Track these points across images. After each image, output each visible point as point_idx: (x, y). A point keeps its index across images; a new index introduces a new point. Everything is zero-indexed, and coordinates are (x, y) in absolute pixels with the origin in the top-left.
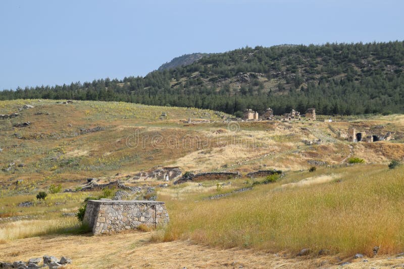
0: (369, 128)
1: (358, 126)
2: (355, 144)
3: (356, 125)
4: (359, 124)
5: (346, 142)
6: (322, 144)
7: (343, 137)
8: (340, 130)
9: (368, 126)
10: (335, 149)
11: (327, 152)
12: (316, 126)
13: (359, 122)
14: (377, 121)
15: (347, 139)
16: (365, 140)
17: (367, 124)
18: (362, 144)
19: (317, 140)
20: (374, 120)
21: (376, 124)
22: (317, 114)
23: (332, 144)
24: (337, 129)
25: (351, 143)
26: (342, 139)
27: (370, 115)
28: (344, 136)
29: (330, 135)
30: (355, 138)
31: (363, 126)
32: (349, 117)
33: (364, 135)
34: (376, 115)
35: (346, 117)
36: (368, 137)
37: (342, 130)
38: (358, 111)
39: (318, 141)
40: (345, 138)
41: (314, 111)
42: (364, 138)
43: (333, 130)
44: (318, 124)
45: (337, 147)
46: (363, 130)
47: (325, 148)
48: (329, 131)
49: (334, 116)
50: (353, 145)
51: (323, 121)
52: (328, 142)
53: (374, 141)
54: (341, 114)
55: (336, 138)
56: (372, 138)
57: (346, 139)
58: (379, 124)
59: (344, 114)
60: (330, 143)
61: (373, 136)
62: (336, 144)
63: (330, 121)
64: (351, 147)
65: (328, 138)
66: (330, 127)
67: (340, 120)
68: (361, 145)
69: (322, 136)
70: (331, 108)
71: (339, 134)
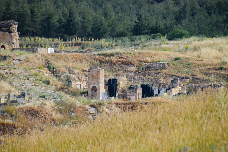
0: (134, 68)
1: (111, 62)
2: (100, 105)
3: (106, 62)
4: (114, 59)
5: (84, 98)
6: (28, 103)
7: (78, 87)
8: (70, 72)
9: (131, 64)
10: (57, 116)
11: (37, 122)
12: (17, 62)
13: (112, 55)
14: (152, 52)
15: (84, 93)
16: (124, 96)
17: (132, 59)
18: (117, 104)
19: (18, 93)
20: (146, 51)
21: (149, 59)
22: (23, 33)
23: (49, 104)
24: (63, 69)
25: (93, 101)
26: (74, 94)
27: (143, 37)
28: (79, 85)
29: (48, 83)
30: (102, 89)
31: (122, 62)
32: (98, 42)
33: (123, 83)
34: (154, 38)
35: (91, 42)
36: (130, 88)
37: (76, 71)
38: (120, 28)
39: (19, 97)
40: (82, 90)
41: (15, 28)
42: (123, 91)
43: (55, 72)
44: (22, 57)
45: (61, 112)
46: (120, 72)
47: (33, 113)
48: (46, 74)
49: (65, 40)
50: (97, 107)
51: (35, 51)
52: (41, 100)
53: (143, 97)
54: (80, 36)
55: (62, 89)
56: (140, 91)
57: (82, 93)
58: (156, 59)
59: (89, 36)
60: (46, 102)
61: (143, 86)
62: (58, 103)
63: (51, 50)
64: (93, 110)
65: (43, 89)
66: (48, 66)
67: (77, 48)
68: (114, 106)
69: (29, 86)
70: (60, 21)
71: (69, 81)
